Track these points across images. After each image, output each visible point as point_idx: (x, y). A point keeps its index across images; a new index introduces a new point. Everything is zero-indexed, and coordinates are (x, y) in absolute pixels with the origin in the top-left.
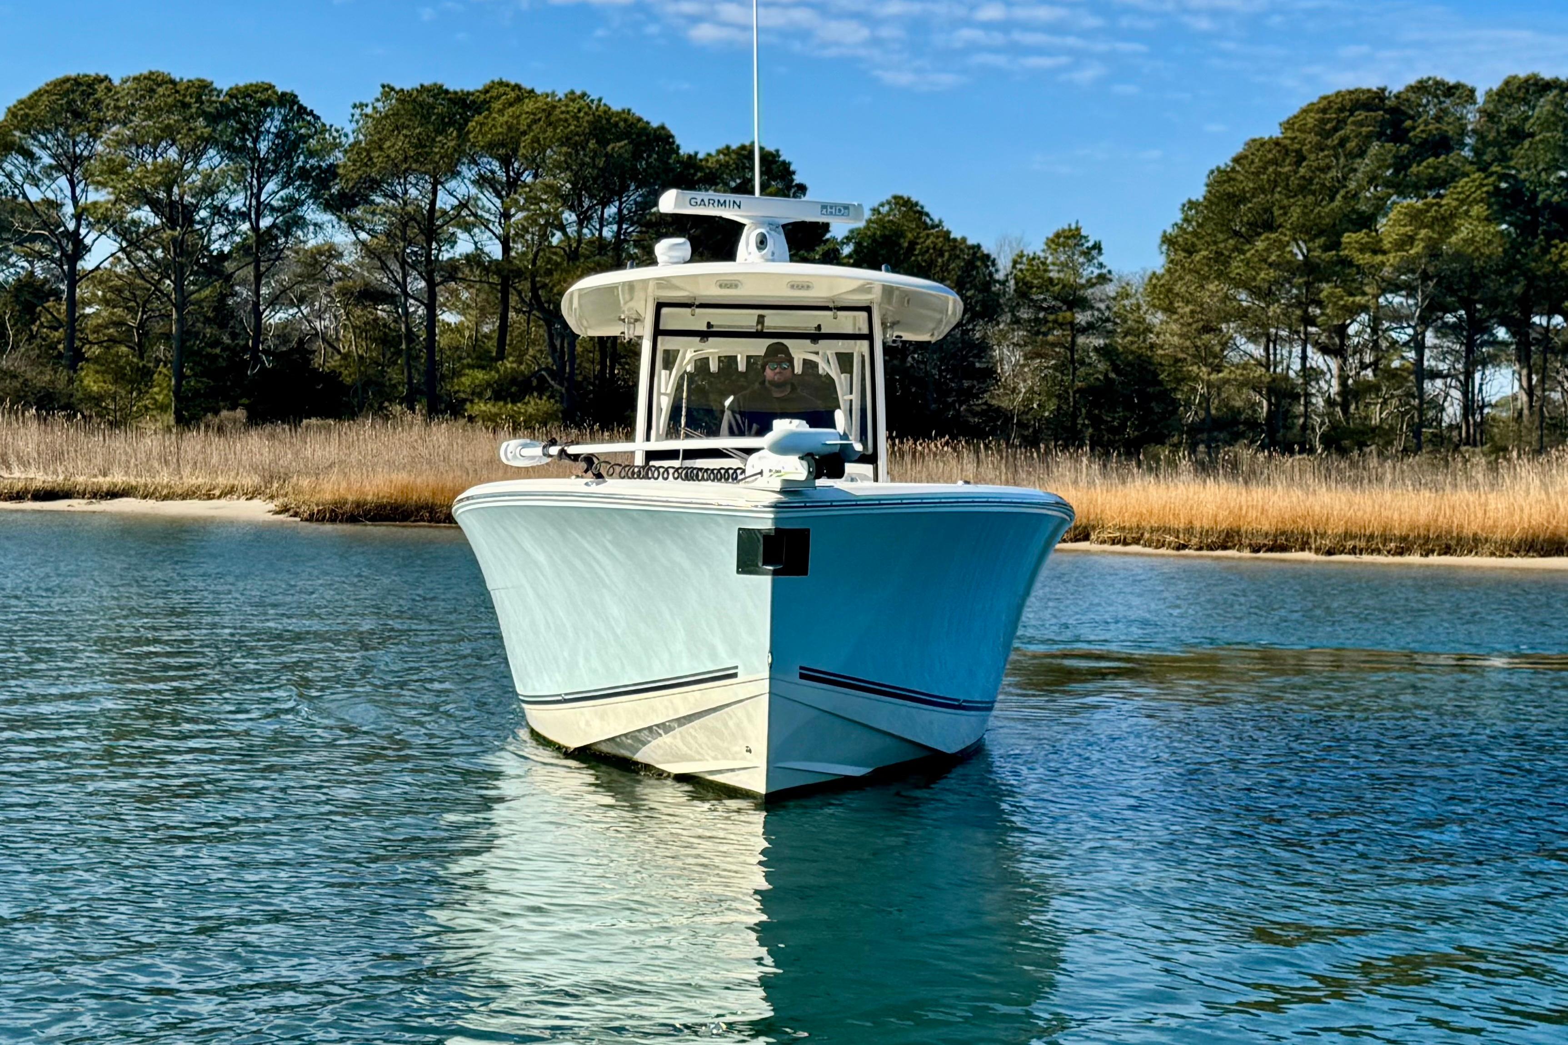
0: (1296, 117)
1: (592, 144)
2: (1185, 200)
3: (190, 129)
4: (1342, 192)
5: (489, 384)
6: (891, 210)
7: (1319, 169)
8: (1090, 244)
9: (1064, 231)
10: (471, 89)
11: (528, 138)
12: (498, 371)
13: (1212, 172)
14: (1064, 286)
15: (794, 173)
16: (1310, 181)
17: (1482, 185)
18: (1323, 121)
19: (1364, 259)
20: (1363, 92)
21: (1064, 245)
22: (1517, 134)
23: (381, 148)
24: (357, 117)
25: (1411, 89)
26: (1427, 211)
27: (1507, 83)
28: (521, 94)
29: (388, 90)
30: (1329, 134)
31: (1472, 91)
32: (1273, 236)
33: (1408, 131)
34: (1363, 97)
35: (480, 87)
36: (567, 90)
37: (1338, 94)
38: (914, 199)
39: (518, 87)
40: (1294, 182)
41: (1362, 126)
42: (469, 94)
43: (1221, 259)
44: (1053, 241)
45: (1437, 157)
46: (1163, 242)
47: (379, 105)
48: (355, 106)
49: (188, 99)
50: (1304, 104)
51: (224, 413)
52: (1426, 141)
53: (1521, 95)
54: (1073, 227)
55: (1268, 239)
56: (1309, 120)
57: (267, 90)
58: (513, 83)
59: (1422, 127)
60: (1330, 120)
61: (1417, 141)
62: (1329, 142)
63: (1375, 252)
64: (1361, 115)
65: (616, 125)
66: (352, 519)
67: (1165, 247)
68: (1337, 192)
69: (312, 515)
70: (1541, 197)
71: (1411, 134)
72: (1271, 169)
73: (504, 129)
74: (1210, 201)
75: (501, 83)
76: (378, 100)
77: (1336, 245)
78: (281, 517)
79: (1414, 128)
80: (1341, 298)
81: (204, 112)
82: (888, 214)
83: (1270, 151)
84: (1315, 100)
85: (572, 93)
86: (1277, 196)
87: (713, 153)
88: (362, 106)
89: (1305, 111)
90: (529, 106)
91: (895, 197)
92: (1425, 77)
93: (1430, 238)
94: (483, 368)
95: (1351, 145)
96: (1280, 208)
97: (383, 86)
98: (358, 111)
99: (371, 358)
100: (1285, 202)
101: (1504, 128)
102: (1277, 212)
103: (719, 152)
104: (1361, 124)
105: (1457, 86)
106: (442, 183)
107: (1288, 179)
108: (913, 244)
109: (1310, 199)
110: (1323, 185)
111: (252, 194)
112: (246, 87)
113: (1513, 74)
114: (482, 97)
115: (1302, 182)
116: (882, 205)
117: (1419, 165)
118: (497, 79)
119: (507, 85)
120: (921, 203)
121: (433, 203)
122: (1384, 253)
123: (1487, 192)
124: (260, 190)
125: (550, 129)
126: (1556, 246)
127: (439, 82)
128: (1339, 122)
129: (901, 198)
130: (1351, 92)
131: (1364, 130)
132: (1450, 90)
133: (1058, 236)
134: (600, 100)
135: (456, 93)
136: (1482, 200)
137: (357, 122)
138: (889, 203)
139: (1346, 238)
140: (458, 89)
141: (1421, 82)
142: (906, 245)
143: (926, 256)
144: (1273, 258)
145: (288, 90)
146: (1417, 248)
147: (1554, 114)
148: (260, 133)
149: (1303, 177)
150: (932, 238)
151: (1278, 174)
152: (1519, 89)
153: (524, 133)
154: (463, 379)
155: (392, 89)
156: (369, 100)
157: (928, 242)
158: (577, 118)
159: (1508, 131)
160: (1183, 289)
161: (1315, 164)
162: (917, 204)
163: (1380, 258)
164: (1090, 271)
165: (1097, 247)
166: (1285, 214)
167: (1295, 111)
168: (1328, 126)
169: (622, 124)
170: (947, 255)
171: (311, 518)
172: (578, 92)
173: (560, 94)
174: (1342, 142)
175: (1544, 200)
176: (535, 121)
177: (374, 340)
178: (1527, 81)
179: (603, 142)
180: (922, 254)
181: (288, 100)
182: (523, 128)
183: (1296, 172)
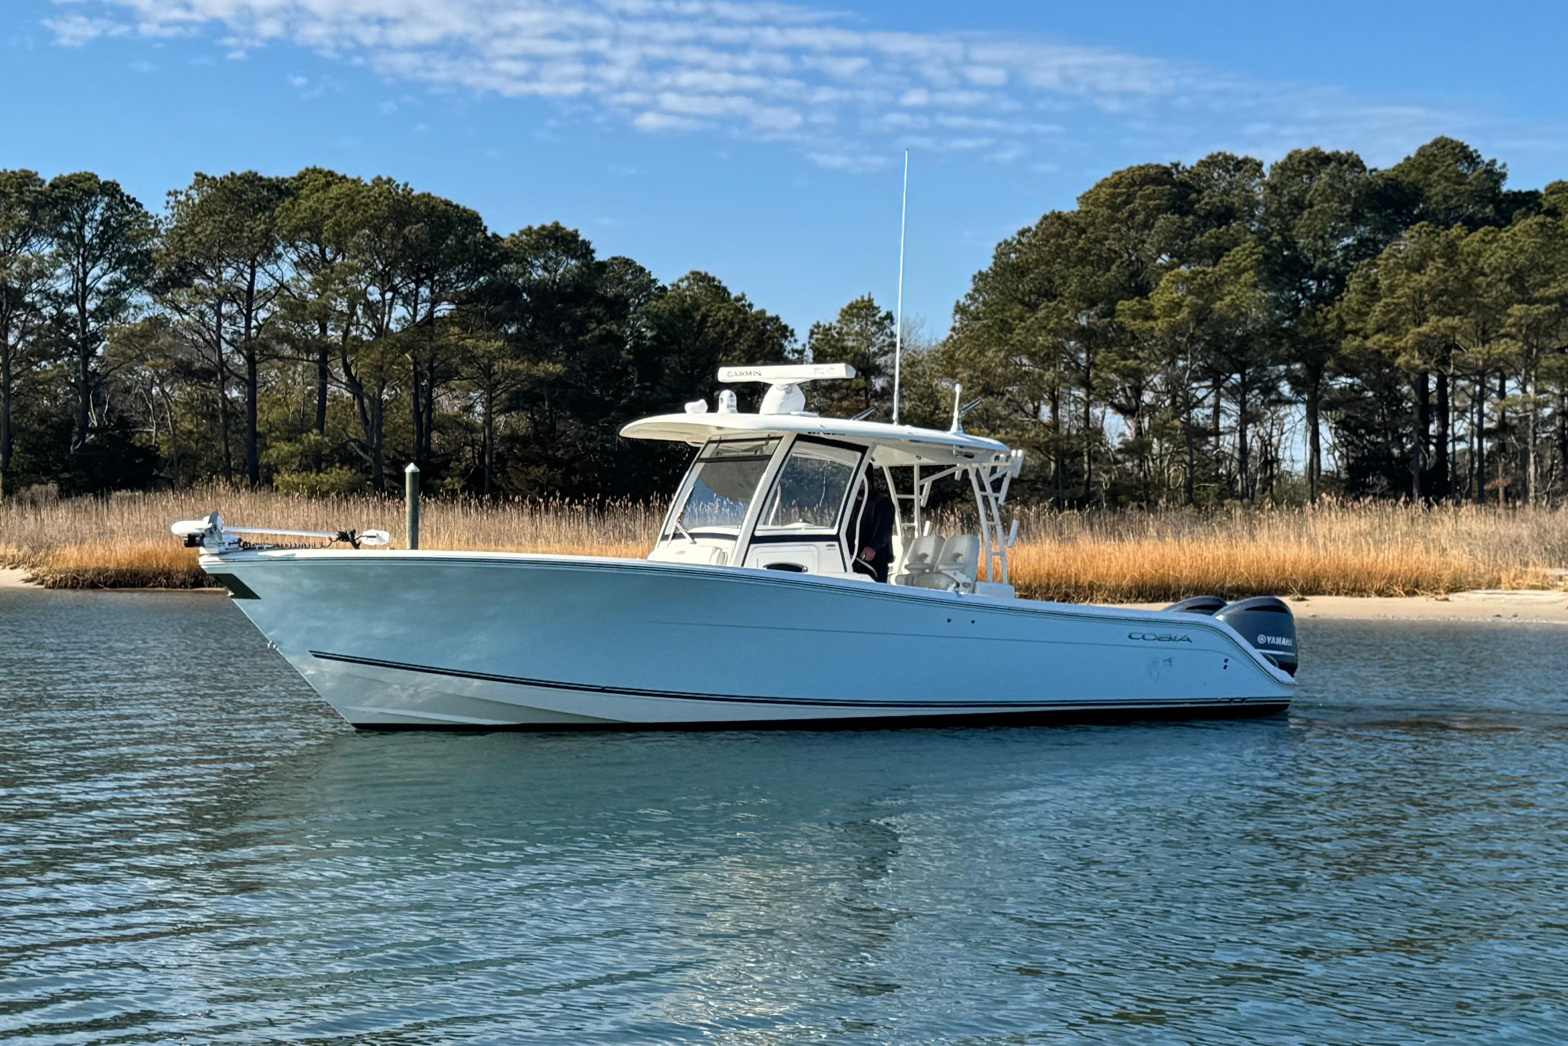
0: (1090, 192)
1: (390, 227)
2: (976, 273)
3: (10, 218)
4: (1118, 263)
5: (293, 455)
6: (690, 285)
7: (1096, 241)
8: (883, 314)
9: (857, 302)
10: (286, 176)
11: (330, 222)
12: (302, 443)
13: (1000, 245)
14: (856, 355)
15: (593, 251)
16: (1088, 252)
17: (1252, 253)
18: (1114, 196)
19: (1136, 325)
20: (1152, 167)
21: (858, 316)
22: (1298, 205)
23: (192, 232)
24: (171, 204)
25: (1202, 163)
26: (1194, 279)
27: (1290, 157)
28: (330, 178)
29: (201, 178)
30: (1117, 208)
31: (1260, 165)
32: (1051, 304)
33: (1193, 203)
34: (1152, 172)
35: (295, 175)
36: (374, 176)
37: (1130, 169)
38: (711, 274)
39: (331, 174)
40: (1073, 253)
41: (1150, 199)
42: (284, 181)
43: (1006, 327)
44: (846, 312)
45: (1219, 227)
46: (956, 312)
47: (193, 192)
48: (169, 194)
49: (8, 189)
50: (1099, 180)
51: (35, 487)
52: (1210, 213)
53: (1302, 168)
54: (866, 298)
55: (1047, 307)
56: (1102, 195)
57: (89, 179)
58: (326, 169)
59: (1207, 200)
60: (1120, 195)
61: (1202, 213)
62: (1119, 215)
63: (1147, 318)
64: (1149, 189)
65: (417, 207)
66: (93, 585)
67: (958, 317)
68: (1114, 261)
69: (54, 583)
70: (1318, 263)
71: (1197, 206)
72: (1052, 241)
73: (308, 214)
74: (995, 272)
75: (315, 170)
76: (191, 188)
77: (1111, 313)
78: (31, 585)
79: (1199, 201)
80: (1114, 362)
81: (24, 202)
82: (687, 289)
83: (1052, 224)
84: (1109, 175)
85: (379, 178)
86: (1057, 266)
87: (517, 233)
88: (176, 193)
89: (1099, 186)
90: (334, 191)
91: (693, 273)
92: (1215, 153)
93: (1196, 304)
94: (289, 440)
95: (1140, 217)
96: (1062, 278)
97: (197, 174)
98: (173, 199)
99: (199, 433)
100: (1066, 272)
101: (1285, 199)
102: (1058, 281)
103: (522, 233)
104: (1149, 198)
105: (1246, 161)
106: (261, 265)
107: (1068, 251)
108: (705, 317)
109: (1089, 269)
110: (1100, 256)
111: (78, 279)
112: (70, 177)
113: (1296, 148)
114: (295, 184)
115: (1081, 253)
116: (682, 281)
117: (1202, 235)
118: (311, 167)
119: (320, 172)
120: (718, 278)
121: (251, 284)
122: (1155, 319)
123: (1256, 260)
124: (86, 274)
125: (351, 214)
126: (1321, 310)
127: (254, 170)
128: (1129, 195)
129: (699, 273)
130: (1141, 168)
131: (1151, 203)
132: (1240, 164)
133: (851, 307)
134: (406, 185)
135: (270, 180)
136: (1252, 267)
137: (173, 208)
138: (687, 278)
139: (1121, 305)
140: (273, 176)
141: (1211, 157)
142: (698, 318)
143: (718, 329)
144: (1051, 325)
145: (111, 179)
146: (1184, 313)
147: (1331, 186)
148: (84, 221)
149: (1082, 249)
150: (723, 311)
151: (1059, 246)
152: (1300, 162)
153: (328, 217)
154: (271, 451)
155: (205, 177)
156: (184, 188)
157: (720, 314)
158: (376, 202)
159: (1289, 202)
160: (963, 355)
161: (1093, 237)
162: (714, 279)
163: (1151, 323)
164: (880, 340)
165: (889, 316)
166: (1065, 283)
167: (1091, 186)
168: (1119, 200)
169: (422, 207)
170: (736, 327)
171: (55, 585)
172: (385, 178)
173: (368, 180)
174: (1132, 214)
175: (1320, 267)
176: (338, 206)
177: (204, 416)
178: (1307, 154)
179: (400, 226)
180: (715, 326)
181: (111, 189)
182: (327, 212)
183: (1076, 244)
